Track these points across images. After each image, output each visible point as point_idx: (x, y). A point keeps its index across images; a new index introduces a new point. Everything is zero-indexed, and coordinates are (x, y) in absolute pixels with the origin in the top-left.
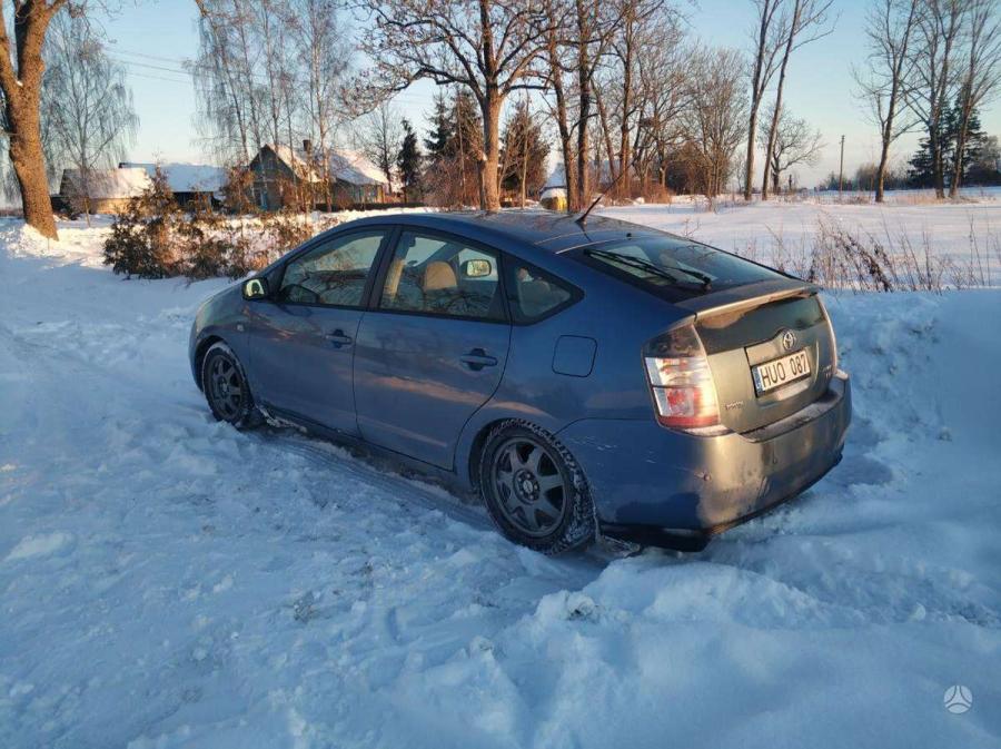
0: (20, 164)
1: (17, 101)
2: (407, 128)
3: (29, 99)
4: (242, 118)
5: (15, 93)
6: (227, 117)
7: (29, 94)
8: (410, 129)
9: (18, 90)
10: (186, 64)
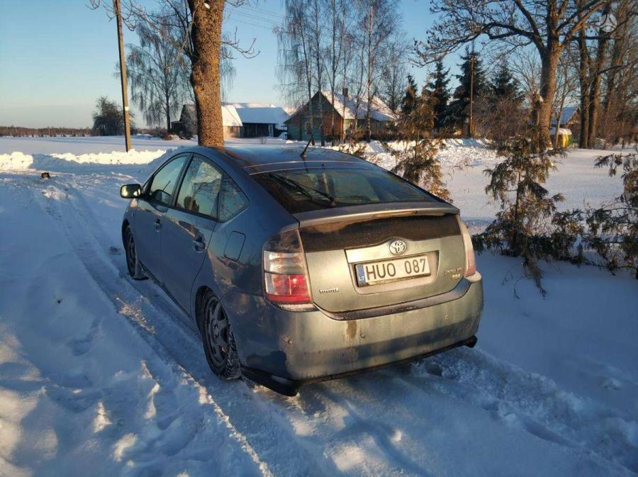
0: (200, 89)
1: (204, 23)
2: (411, 81)
3: (214, 22)
4: (309, 70)
5: (202, 14)
6: (300, 69)
7: (215, 17)
8: (413, 82)
9: (205, 12)
10: (275, 30)
